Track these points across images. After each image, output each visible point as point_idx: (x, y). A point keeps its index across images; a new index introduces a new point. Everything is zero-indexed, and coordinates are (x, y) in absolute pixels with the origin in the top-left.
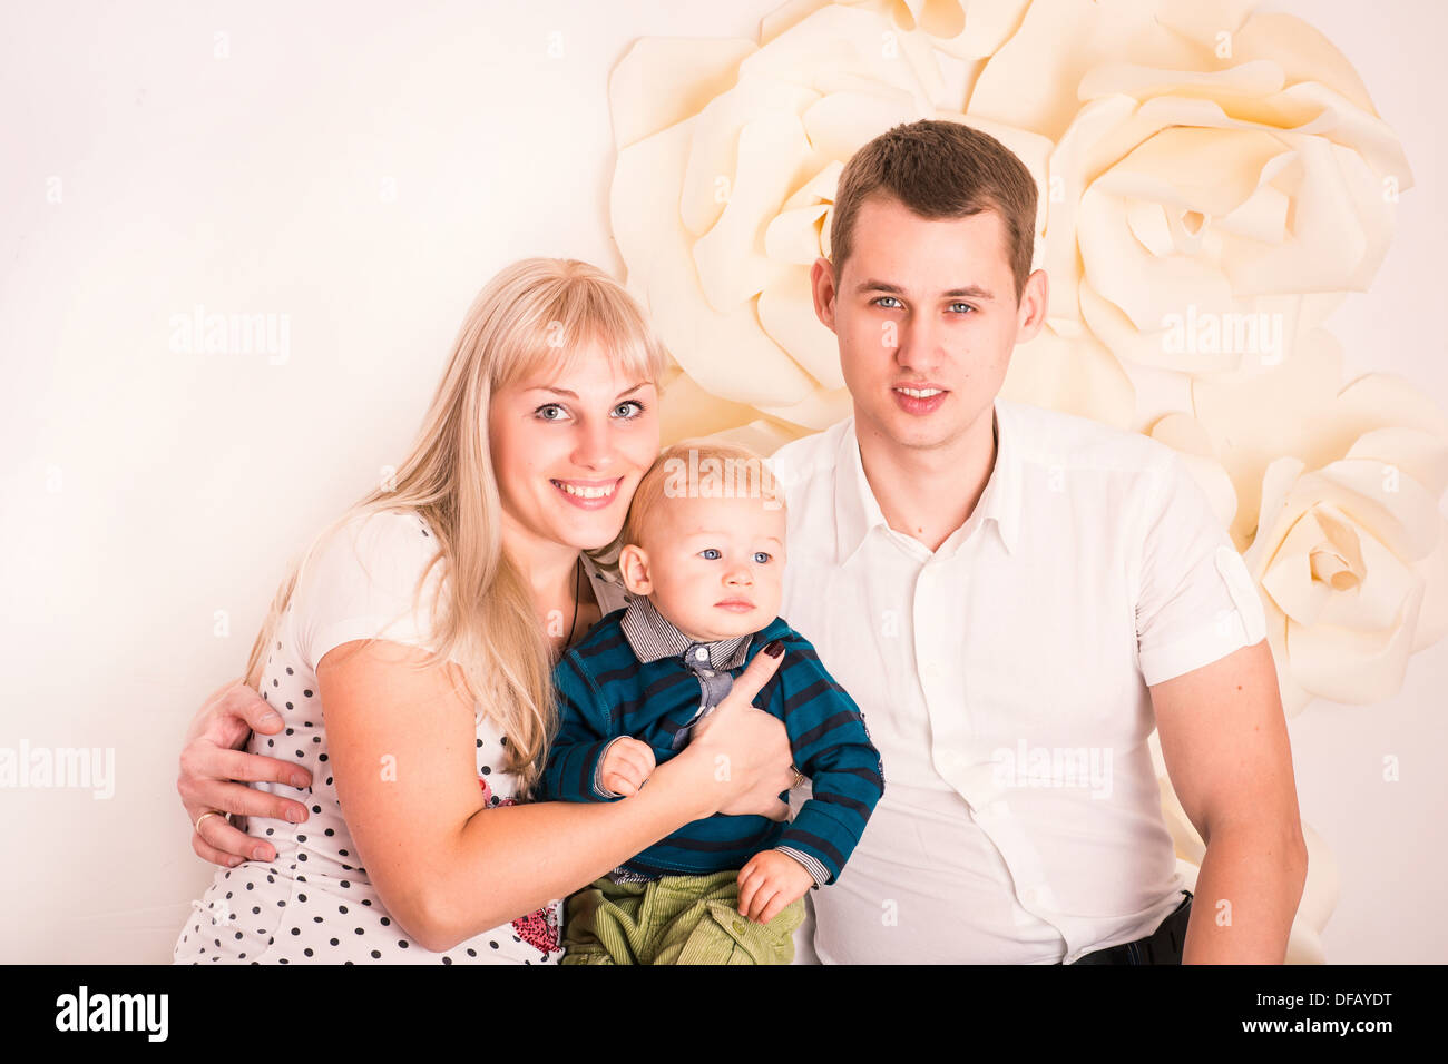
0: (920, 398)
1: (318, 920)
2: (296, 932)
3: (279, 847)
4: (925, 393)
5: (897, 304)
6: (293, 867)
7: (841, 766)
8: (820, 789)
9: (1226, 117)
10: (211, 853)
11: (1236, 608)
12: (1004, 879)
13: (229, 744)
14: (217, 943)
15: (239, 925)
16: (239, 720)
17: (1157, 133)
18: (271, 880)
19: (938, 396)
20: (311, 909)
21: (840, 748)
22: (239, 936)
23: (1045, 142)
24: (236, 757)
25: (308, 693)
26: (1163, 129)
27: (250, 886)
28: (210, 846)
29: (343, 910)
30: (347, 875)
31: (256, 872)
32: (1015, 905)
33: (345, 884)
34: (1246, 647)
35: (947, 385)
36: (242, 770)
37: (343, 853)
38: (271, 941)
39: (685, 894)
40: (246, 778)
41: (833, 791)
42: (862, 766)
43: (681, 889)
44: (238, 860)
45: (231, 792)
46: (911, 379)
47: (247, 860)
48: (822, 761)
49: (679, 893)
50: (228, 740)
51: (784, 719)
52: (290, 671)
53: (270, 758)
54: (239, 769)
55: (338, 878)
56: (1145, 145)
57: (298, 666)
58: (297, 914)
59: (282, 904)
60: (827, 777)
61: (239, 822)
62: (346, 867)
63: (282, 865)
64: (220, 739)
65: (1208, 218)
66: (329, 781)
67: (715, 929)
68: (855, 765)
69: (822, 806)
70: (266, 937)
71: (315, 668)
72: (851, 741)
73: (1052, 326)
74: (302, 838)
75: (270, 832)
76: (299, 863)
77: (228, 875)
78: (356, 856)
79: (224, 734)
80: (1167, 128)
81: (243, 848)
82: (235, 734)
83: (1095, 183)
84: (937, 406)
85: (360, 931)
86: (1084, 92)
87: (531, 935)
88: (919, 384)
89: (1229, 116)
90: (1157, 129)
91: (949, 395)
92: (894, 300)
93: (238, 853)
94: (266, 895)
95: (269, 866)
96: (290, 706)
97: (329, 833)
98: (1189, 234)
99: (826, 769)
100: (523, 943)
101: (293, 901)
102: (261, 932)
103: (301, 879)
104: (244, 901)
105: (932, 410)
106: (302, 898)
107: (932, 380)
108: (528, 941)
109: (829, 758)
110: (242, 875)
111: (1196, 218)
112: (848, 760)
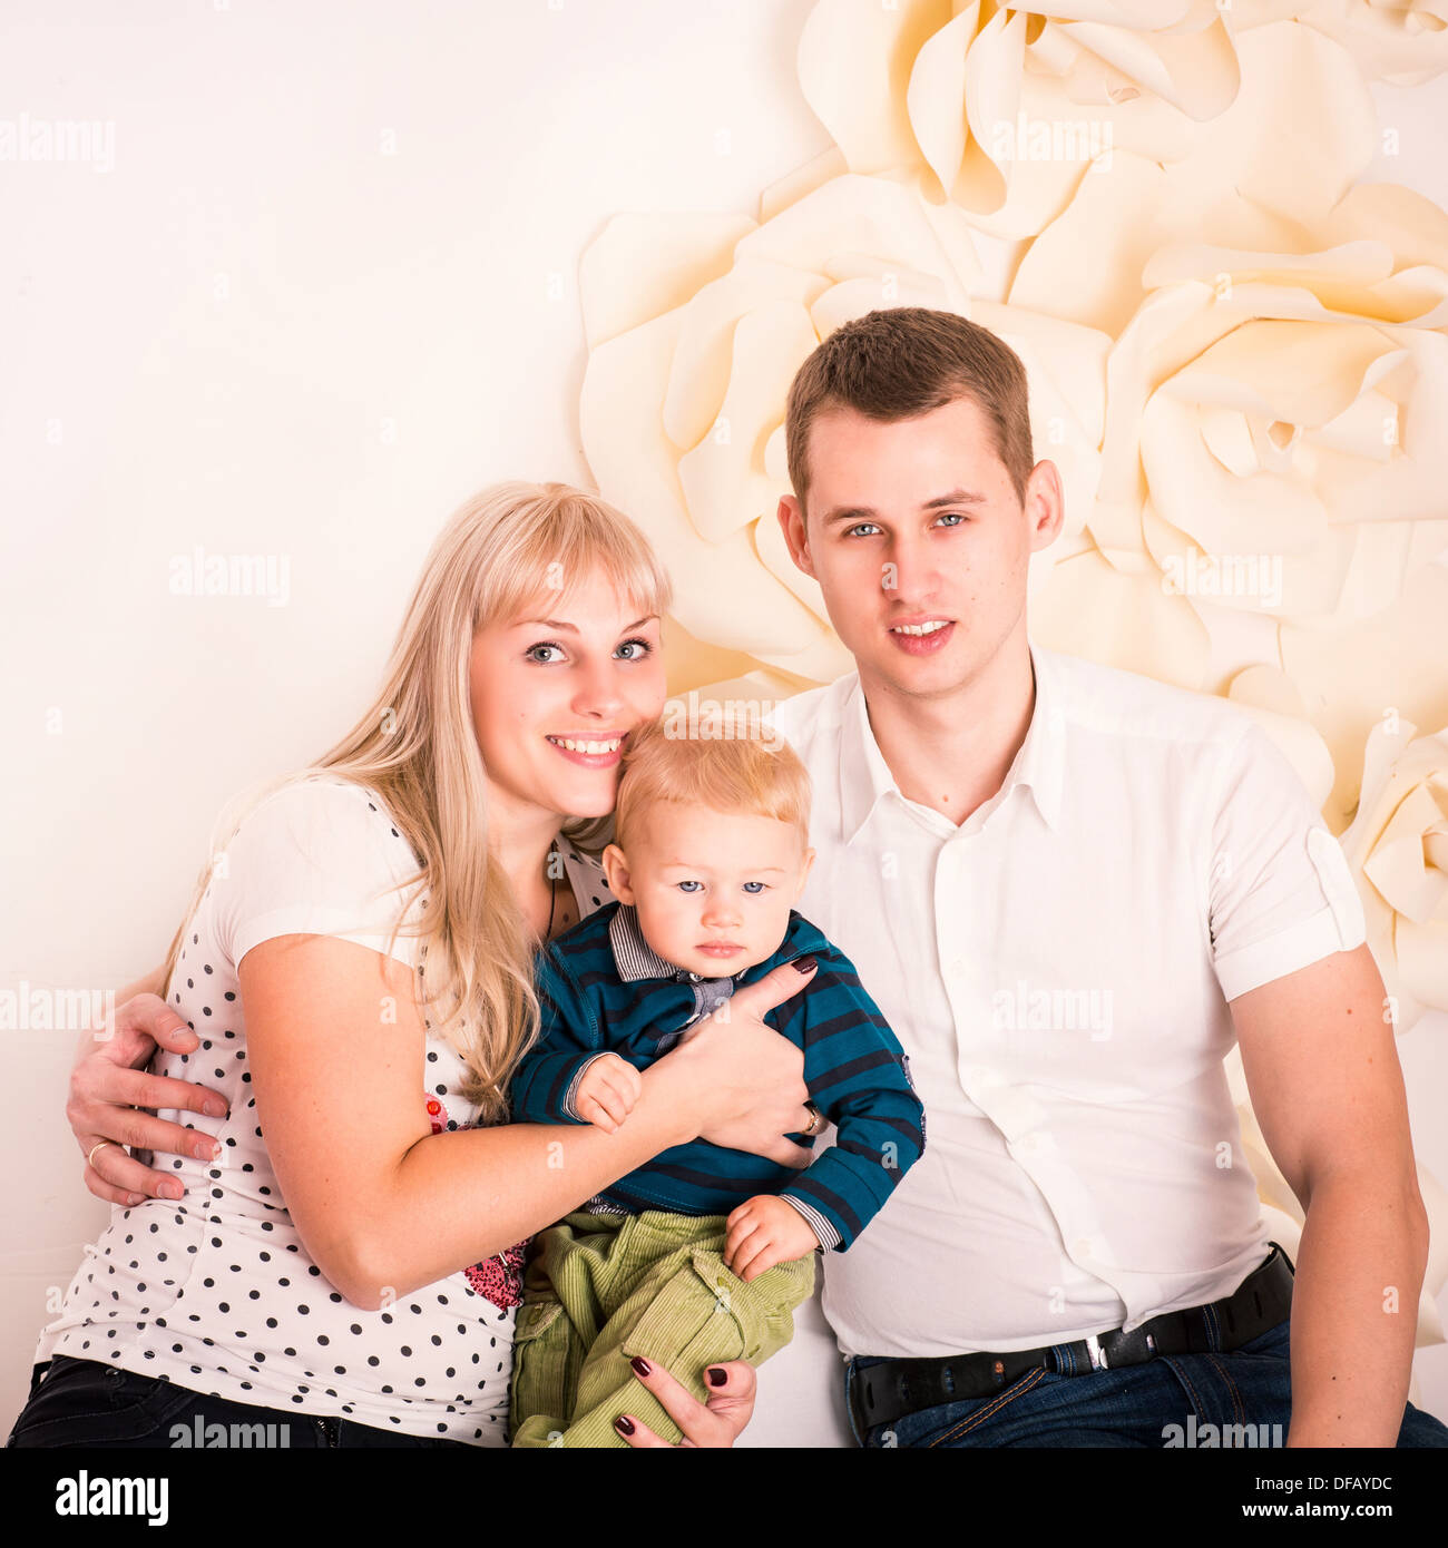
0: (924, 635)
1: (236, 1268)
2: (209, 1283)
3: (187, 1182)
4: (928, 627)
5: (875, 530)
6: (206, 1205)
7: (874, 1112)
8: (844, 1137)
9: (1324, 310)
10: (106, 1189)
11: (1328, 904)
12: (1047, 1226)
13: (129, 1063)
14: (115, 1295)
15: (141, 1274)
16: (144, 1035)
17: (1236, 328)
18: (179, 1220)
19: (944, 628)
20: (227, 1255)
21: (877, 1093)
22: (142, 1287)
23: (1102, 339)
24: (138, 1078)
25: (230, 996)
26: (1246, 323)
27: (154, 1228)
28: (107, 1182)
29: (265, 1257)
30: (269, 1215)
31: (162, 1211)
32: (1063, 1261)
33: (267, 1227)
34: (1339, 952)
35: (952, 614)
36: (146, 1095)
37: (265, 1191)
38: (181, 1294)
39: (669, 1235)
40: (150, 1103)
41: (860, 1141)
42: (899, 1116)
43: (665, 1229)
44: (138, 1198)
45: (131, 1121)
46: (905, 613)
47: (150, 1198)
48: (853, 1105)
49: (662, 1233)
50: (127, 1058)
51: (804, 1048)
52: (208, 970)
53: (182, 1082)
54: (141, 1092)
55: (259, 1219)
56: (1222, 341)
57: (218, 964)
58: (211, 1261)
59: (192, 1249)
60: (856, 1123)
61: (142, 1156)
62: (268, 1207)
63: (193, 1203)
64: (119, 1056)
65: (1299, 430)
66: (251, 1104)
67: (695, 1283)
68: (892, 1114)
69: (844, 1155)
70: (174, 1289)
71: (237, 966)
72: (889, 1086)
73: (1109, 558)
74: (216, 1174)
75: (178, 1164)
76: (214, 1200)
77: (127, 1215)
78: (279, 1194)
79: (124, 1051)
80: (1250, 321)
81: (145, 1184)
82: (137, 1050)
83: (1162, 387)
84: (945, 642)
85: (284, 1282)
86: (1148, 279)
87: (487, 1287)
88: (916, 618)
89: (1327, 306)
90: (1236, 323)
91: (957, 628)
92: (871, 526)
93: (139, 1190)
94: (174, 1238)
95: (177, 1204)
96: (207, 1012)
97: (248, 1168)
98: (1276, 448)
99: (857, 1114)
100: (477, 1297)
101: (206, 1247)
102: (169, 1283)
103: (216, 1220)
104: (147, 1246)
105: (939, 647)
106: (217, 1243)
107: (933, 611)
108: (483, 1295)
109: (863, 1102)
110: (144, 1215)
111: (1285, 430)
112: (883, 1107)
